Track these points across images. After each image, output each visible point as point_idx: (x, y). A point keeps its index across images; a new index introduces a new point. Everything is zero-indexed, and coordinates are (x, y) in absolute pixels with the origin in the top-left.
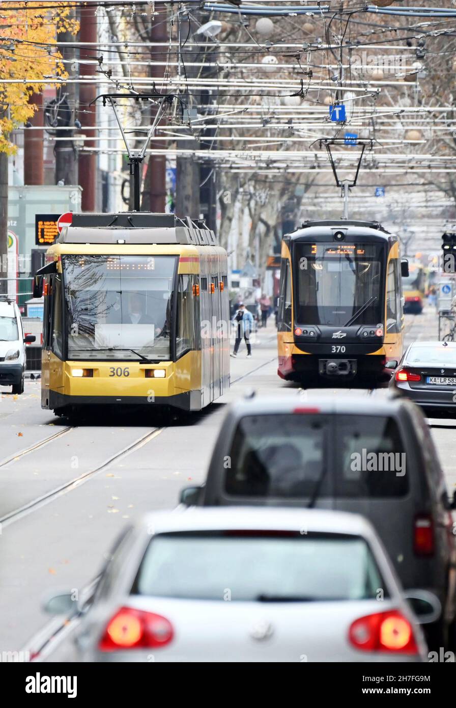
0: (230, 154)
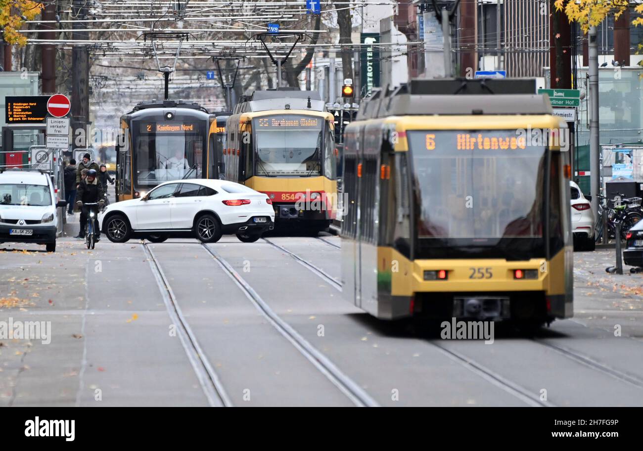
0: (139, 43)
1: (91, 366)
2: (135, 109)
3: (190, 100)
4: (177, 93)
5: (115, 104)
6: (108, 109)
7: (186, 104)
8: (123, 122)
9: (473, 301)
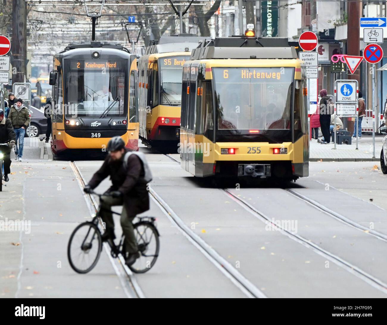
1: (27, 269)
2: (66, 50)
3: (114, 41)
4: (103, 35)
5: (49, 44)
6: (44, 48)
7: (111, 45)
8: (56, 60)
9: (250, 166)
